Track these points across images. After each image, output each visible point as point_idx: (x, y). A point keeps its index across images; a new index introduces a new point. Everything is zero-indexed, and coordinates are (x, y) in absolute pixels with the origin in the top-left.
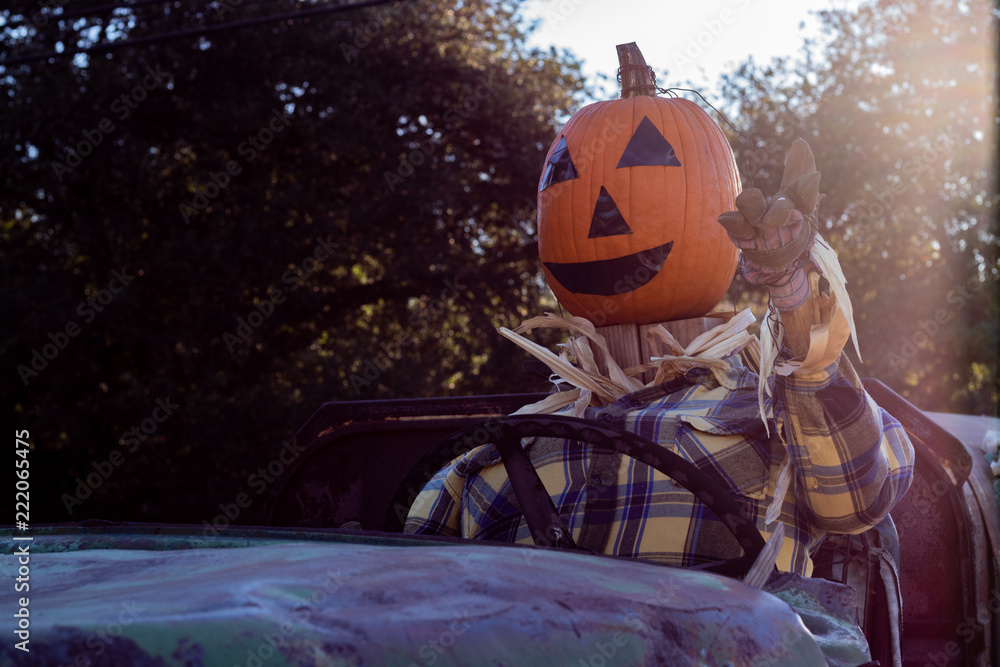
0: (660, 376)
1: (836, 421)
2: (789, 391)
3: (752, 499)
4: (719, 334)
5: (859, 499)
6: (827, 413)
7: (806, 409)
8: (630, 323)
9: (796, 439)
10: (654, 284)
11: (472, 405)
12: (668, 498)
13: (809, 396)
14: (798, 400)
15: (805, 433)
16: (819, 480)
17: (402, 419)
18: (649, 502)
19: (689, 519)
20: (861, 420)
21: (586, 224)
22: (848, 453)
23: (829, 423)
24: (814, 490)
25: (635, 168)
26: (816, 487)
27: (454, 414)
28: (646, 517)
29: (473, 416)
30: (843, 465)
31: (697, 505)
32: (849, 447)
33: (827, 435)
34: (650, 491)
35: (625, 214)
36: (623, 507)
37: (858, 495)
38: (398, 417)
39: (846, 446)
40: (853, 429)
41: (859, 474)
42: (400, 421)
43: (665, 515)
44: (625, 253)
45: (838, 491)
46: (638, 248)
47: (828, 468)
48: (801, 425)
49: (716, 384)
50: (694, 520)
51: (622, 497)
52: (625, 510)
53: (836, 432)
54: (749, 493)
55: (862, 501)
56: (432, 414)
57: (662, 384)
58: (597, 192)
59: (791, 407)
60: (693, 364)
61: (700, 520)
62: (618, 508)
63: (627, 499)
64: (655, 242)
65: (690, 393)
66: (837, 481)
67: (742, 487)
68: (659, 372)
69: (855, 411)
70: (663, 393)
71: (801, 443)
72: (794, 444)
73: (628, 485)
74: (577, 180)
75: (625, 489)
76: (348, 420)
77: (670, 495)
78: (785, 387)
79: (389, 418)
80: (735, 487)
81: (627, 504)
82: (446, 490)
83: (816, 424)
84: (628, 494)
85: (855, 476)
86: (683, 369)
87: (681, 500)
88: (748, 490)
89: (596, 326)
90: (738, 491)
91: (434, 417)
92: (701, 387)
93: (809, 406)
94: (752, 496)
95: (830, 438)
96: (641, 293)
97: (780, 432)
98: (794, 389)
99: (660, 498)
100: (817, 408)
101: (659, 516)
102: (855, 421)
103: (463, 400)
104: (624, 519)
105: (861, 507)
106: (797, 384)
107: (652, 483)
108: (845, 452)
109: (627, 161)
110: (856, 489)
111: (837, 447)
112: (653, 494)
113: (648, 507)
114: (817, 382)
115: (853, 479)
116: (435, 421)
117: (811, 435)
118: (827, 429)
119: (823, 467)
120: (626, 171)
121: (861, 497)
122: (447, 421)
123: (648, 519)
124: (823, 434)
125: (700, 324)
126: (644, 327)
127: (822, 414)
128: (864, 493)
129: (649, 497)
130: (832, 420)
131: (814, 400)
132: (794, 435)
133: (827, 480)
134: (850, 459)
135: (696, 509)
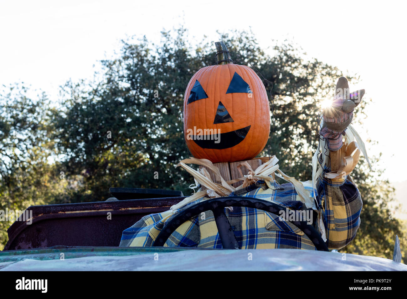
0: (245, 184)
1: (347, 199)
2: (329, 186)
3: (298, 235)
4: (266, 166)
5: (350, 233)
6: (344, 195)
7: (336, 194)
8: (226, 162)
9: (329, 207)
10: (241, 144)
11: (100, 206)
12: (265, 235)
13: (337, 188)
14: (333, 190)
15: (333, 204)
16: (336, 225)
17: (67, 212)
18: (257, 237)
19: (275, 244)
20: (357, 199)
21: (213, 118)
22: (350, 212)
23: (345, 200)
24: (333, 230)
25: (234, 94)
26: (334, 228)
27: (91, 210)
28: (256, 244)
29: (100, 211)
30: (348, 218)
31: (277, 238)
32: (351, 210)
33: (343, 205)
34: (257, 233)
35: (231, 114)
36: (246, 240)
37: (350, 231)
38: (64, 212)
39: (350, 210)
40: (354, 202)
41: (353, 222)
42: (65, 214)
43: (264, 243)
44: (230, 131)
45: (343, 230)
46: (236, 128)
47: (341, 219)
48: (333, 201)
49: (267, 188)
50: (277, 244)
51: (245, 235)
52: (247, 241)
53: (347, 204)
54: (297, 232)
55: (351, 234)
56: (81, 210)
57: (246, 188)
58: (217, 104)
59: (329, 193)
60: (258, 178)
61: (279, 244)
62: (243, 240)
63: (247, 236)
64: (243, 126)
65: (257, 191)
66: (344, 225)
67: (294, 230)
68: (245, 182)
69: (355, 194)
70: (246, 191)
71: (331, 209)
72: (328, 210)
73: (247, 230)
74: (207, 99)
75: (246, 232)
76: (41, 214)
77: (266, 234)
78: (327, 185)
79: (60, 212)
80: (292, 230)
81: (247, 238)
82: (150, 236)
83: (339, 200)
84: (247, 234)
85: (351, 223)
86: (255, 181)
87: (271, 236)
88: (297, 231)
89: (213, 163)
90: (293, 232)
91: (82, 212)
92: (261, 189)
93: (337, 193)
94: (298, 234)
95: (345, 206)
96: (235, 148)
97: (322, 204)
98: (331, 185)
99: (261, 236)
100: (340, 194)
101: (262, 243)
102: (355, 199)
103: (95, 203)
104: (246, 245)
105: (350, 236)
106: (333, 183)
107: (257, 229)
108: (349, 213)
109: (230, 91)
110: (351, 228)
111: (347, 210)
112: (258, 234)
113: (257, 240)
114: (341, 182)
115: (350, 224)
116: (83, 213)
117: (336, 205)
118: (344, 202)
119: (339, 219)
120: (230, 95)
121: (351, 232)
122: (88, 213)
123: (257, 245)
124: (341, 205)
125: (258, 162)
126: (232, 163)
127: (342, 196)
128: (353, 230)
129: (257, 235)
130: (346, 199)
131: (339, 190)
132: (329, 205)
133: (340, 225)
134: (351, 215)
135: (277, 240)
